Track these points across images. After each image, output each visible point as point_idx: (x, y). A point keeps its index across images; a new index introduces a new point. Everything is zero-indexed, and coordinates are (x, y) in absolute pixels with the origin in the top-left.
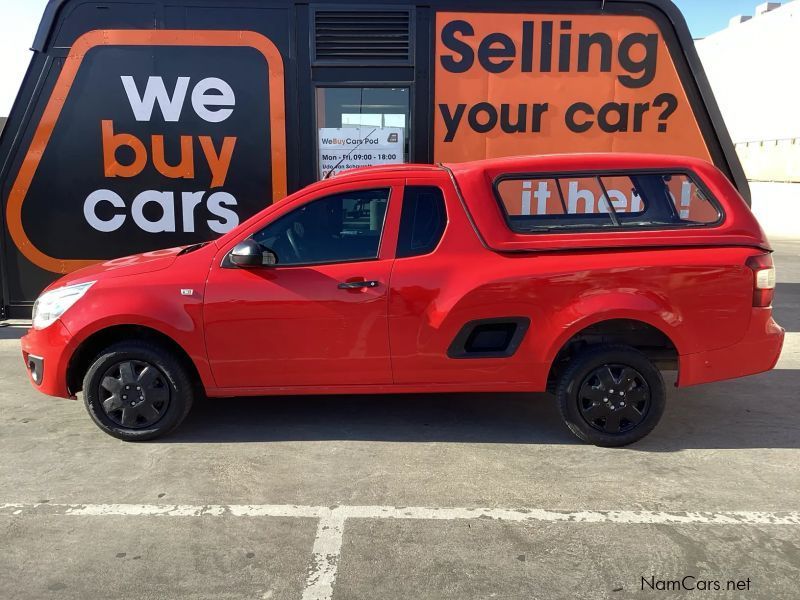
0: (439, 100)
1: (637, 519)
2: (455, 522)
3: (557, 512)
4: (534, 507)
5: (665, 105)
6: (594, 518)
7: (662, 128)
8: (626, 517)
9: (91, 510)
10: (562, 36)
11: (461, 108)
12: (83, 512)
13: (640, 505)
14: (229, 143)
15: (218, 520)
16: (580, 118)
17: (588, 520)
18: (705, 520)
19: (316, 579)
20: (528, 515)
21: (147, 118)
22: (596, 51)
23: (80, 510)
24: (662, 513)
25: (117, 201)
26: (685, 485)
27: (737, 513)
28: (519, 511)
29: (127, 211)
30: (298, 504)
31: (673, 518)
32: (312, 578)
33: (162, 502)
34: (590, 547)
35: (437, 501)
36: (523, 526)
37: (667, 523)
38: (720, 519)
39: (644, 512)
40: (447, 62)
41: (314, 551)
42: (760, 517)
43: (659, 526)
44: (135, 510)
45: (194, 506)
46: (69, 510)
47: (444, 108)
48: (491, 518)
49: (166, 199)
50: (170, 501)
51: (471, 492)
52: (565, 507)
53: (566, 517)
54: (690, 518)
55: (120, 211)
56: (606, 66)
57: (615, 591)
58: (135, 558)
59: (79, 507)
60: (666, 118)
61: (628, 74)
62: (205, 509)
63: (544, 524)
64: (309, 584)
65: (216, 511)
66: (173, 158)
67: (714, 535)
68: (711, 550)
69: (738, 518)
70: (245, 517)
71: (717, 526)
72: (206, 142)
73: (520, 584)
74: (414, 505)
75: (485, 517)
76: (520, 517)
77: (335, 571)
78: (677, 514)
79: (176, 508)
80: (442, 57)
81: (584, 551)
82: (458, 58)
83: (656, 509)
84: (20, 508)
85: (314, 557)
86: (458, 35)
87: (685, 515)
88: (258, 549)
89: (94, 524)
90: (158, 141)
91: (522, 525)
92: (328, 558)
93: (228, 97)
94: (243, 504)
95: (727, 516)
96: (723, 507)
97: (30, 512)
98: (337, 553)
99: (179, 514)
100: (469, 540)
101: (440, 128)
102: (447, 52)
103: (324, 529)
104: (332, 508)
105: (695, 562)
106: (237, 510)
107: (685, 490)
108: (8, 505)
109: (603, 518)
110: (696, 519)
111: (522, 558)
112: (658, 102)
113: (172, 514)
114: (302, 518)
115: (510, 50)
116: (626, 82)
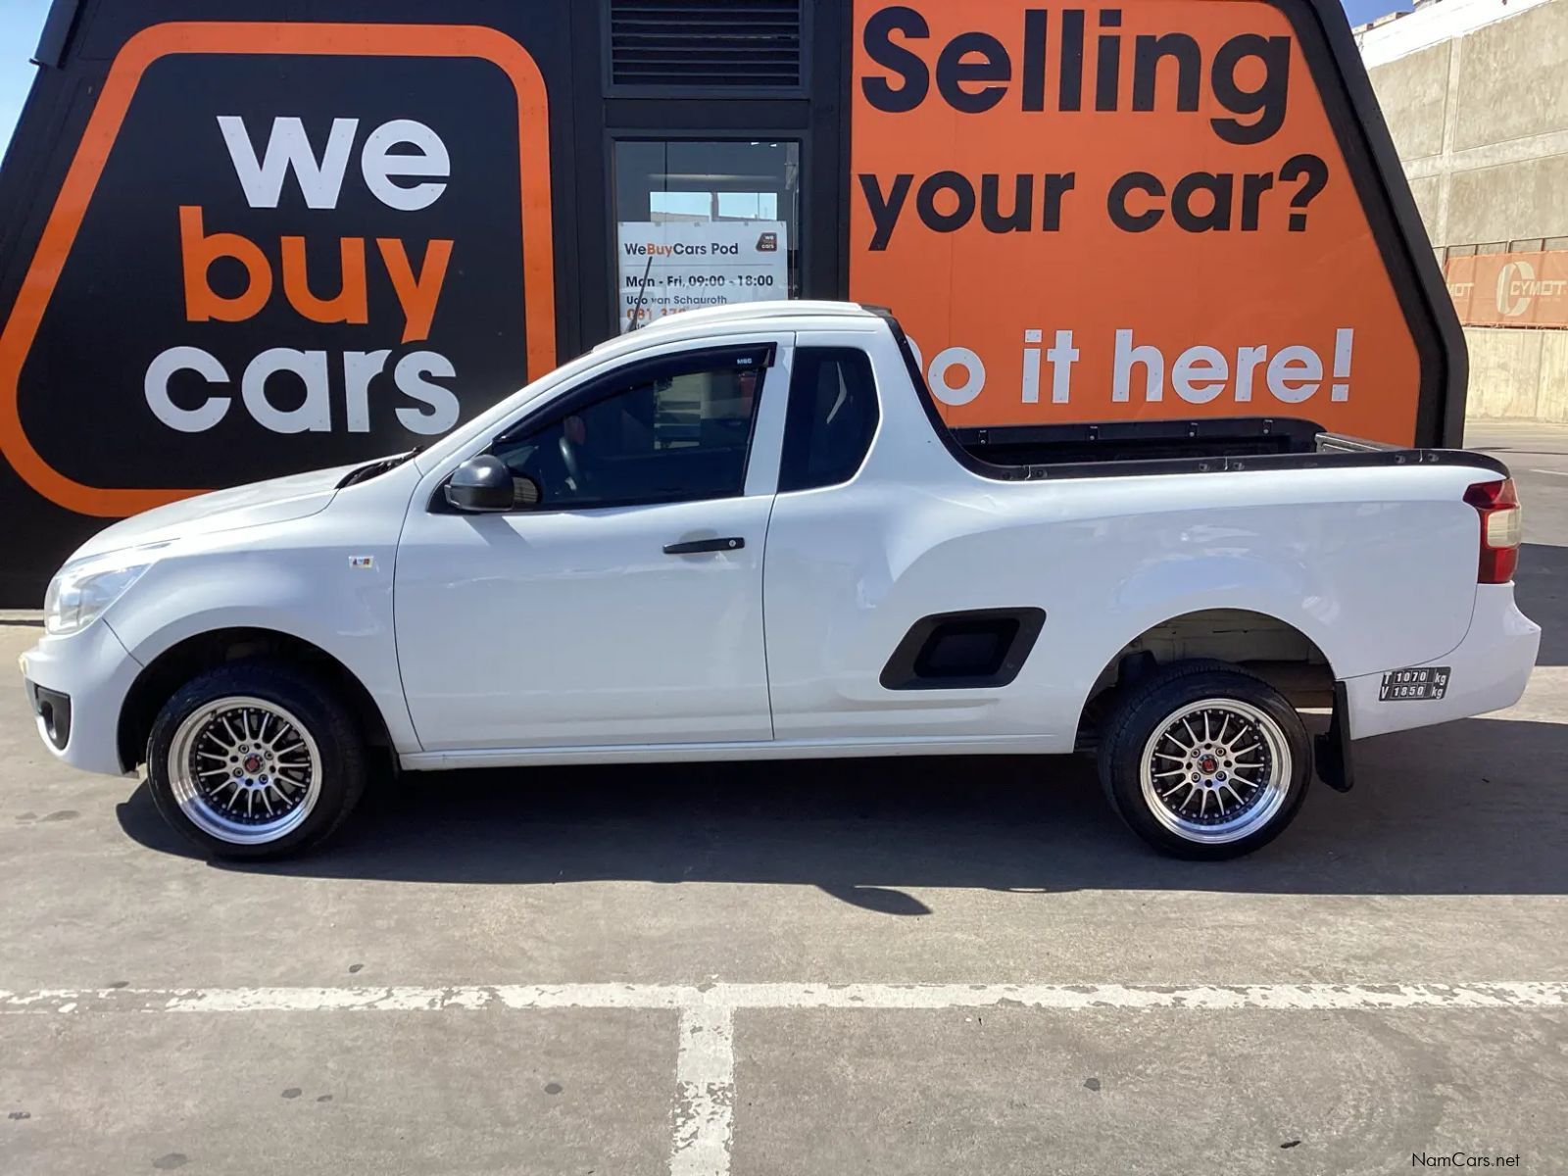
0: (860, 165)
1: (1306, 1002)
2: (954, 1014)
3: (1147, 989)
4: (1102, 980)
5: (1304, 178)
6: (1222, 999)
7: (1297, 223)
8: (1284, 996)
9: (215, 1001)
10: (1102, 39)
11: (903, 183)
12: (202, 1005)
13: (1306, 973)
14: (439, 252)
15: (478, 1017)
16: (1137, 202)
17: (1210, 1005)
18: (1436, 1000)
19: (694, 1135)
20: (1093, 998)
21: (272, 202)
22: (1168, 69)
23: (193, 1002)
24: (1352, 988)
25: (213, 370)
26: (1387, 931)
27: (1498, 986)
28: (1073, 989)
29: (232, 389)
30: (632, 980)
31: (1375, 998)
32: (685, 1132)
33: (359, 982)
34: (1224, 1060)
35: (910, 971)
36: (1085, 1018)
37: (1363, 1008)
38: (1466, 998)
39: (1317, 987)
40: (876, 91)
41: (681, 1078)
42: (1541, 992)
43: (1351, 1014)
44: (309, 999)
45: (426, 989)
46: (173, 1001)
47: (870, 183)
48: (1020, 1003)
49: (311, 366)
50: (376, 980)
51: (975, 952)
52: (1163, 980)
53: (1166, 999)
54: (1409, 997)
55: (218, 390)
56: (1188, 100)
57: (1285, 1146)
58: (321, 1099)
59: (191, 995)
60: (1305, 204)
61: (1230, 115)
62: (449, 994)
63: (1126, 1014)
64: (680, 1144)
65: (471, 998)
66: (325, 281)
67: (1459, 1031)
68: (1458, 1060)
69: (1499, 994)
70: (532, 1010)
71: (1461, 1013)
72: (392, 250)
73: (1099, 1137)
74: (864, 980)
75: (1009, 1002)
76: (1077, 1001)
77: (728, 1117)
78: (1382, 990)
79: (389, 994)
80: (865, 80)
81: (1213, 1068)
82: (896, 81)
83: (1339, 980)
84: (69, 1000)
85: (681, 1089)
86: (896, 36)
87: (1398, 991)
88: (565, 1075)
89: (227, 1030)
90: (294, 249)
91: (1083, 1016)
92: (710, 1091)
93: (436, 159)
94: (523, 984)
95: (1479, 991)
96: (1467, 973)
97: (93, 1008)
98: (728, 1080)
99: (397, 1006)
100: (984, 1049)
101: (862, 223)
102: (877, 70)
103: (693, 1031)
104: (702, 989)
105: (1430, 1084)
106: (515, 997)
107: (1388, 941)
108: (45, 993)
109: (1240, 1001)
110: (1420, 999)
111: (1093, 1084)
112: (1289, 172)
113: (384, 1006)
114: (644, 1010)
115: (1000, 66)
116: (1227, 131)
